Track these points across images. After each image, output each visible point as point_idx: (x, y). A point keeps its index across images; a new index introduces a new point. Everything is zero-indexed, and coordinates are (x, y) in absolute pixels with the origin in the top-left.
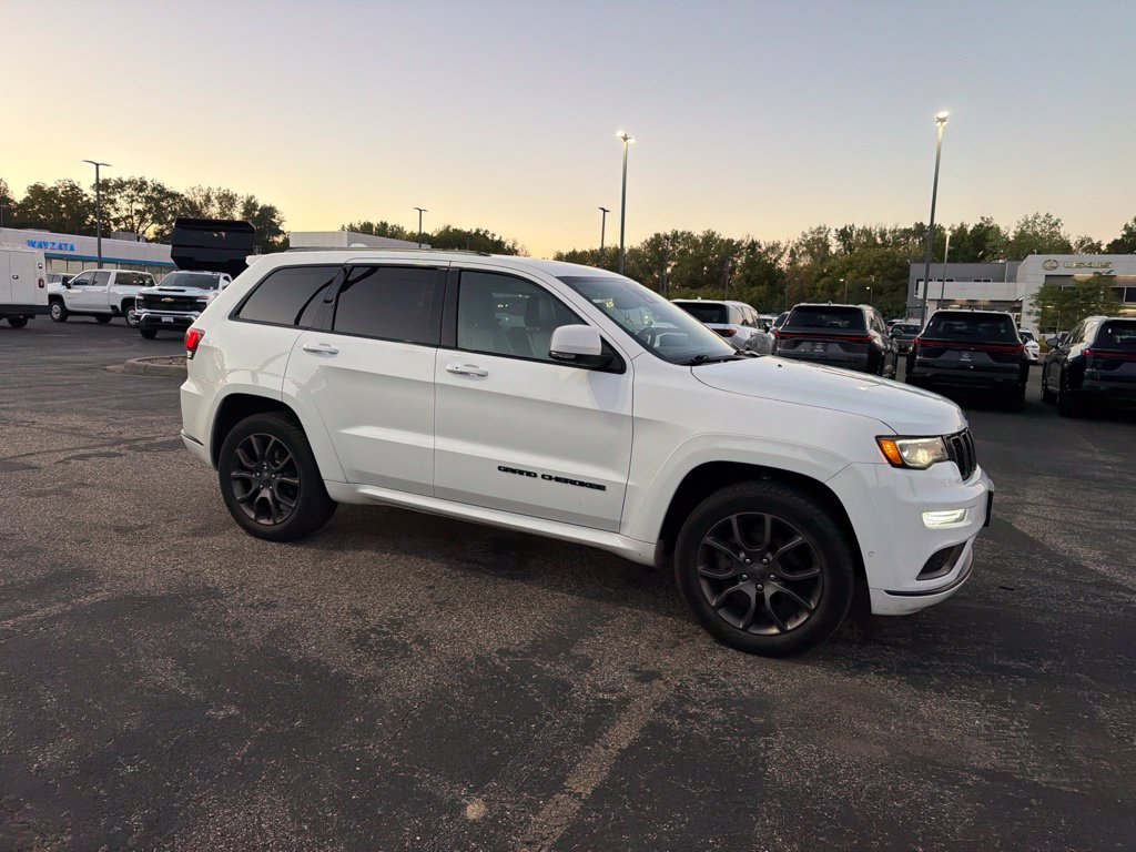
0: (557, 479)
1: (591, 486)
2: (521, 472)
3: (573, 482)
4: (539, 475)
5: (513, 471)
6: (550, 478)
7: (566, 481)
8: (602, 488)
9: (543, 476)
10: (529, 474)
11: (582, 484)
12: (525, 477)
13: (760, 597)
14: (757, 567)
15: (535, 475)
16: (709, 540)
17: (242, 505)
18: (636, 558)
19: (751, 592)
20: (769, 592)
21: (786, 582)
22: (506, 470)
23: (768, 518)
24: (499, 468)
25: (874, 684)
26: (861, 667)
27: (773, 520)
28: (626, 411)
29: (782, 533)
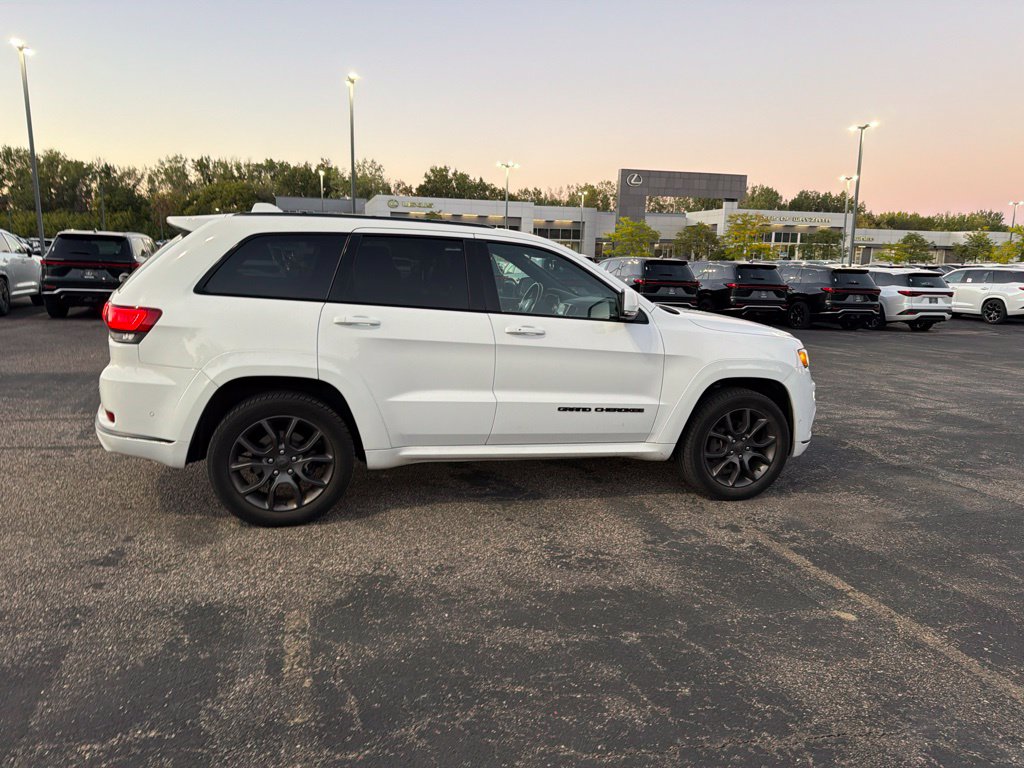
0: (608, 410)
1: (634, 410)
2: (578, 410)
3: (620, 410)
4: (593, 410)
5: (571, 409)
6: (602, 410)
7: (614, 410)
8: (641, 410)
9: (596, 410)
10: (584, 410)
11: (627, 410)
12: (581, 412)
13: (742, 462)
14: (740, 444)
15: (590, 410)
16: (713, 434)
17: (247, 498)
18: (658, 457)
19: (736, 461)
20: (746, 458)
21: (755, 449)
22: (565, 409)
23: (748, 410)
24: (559, 409)
25: (796, 498)
26: (781, 491)
27: (751, 413)
28: (660, 351)
29: (754, 419)
